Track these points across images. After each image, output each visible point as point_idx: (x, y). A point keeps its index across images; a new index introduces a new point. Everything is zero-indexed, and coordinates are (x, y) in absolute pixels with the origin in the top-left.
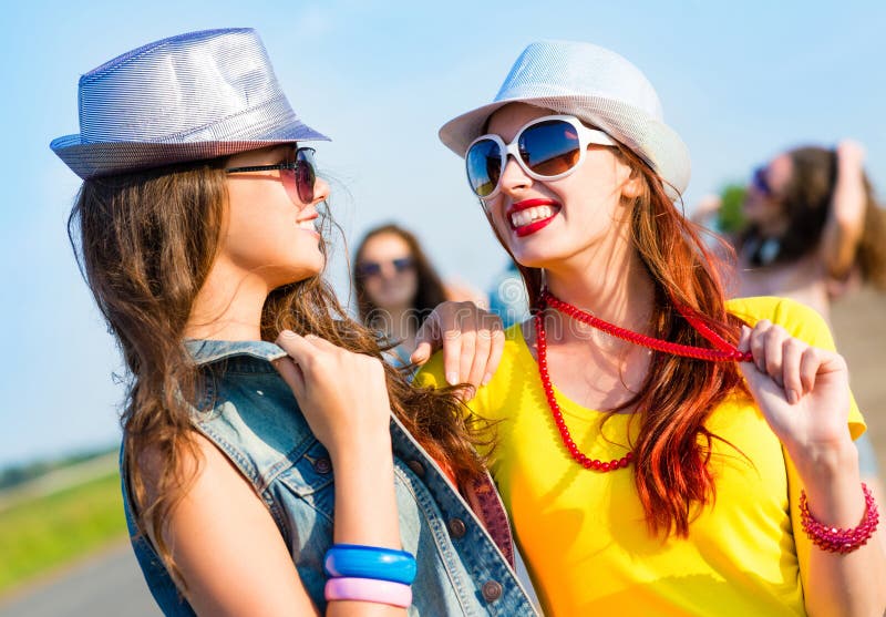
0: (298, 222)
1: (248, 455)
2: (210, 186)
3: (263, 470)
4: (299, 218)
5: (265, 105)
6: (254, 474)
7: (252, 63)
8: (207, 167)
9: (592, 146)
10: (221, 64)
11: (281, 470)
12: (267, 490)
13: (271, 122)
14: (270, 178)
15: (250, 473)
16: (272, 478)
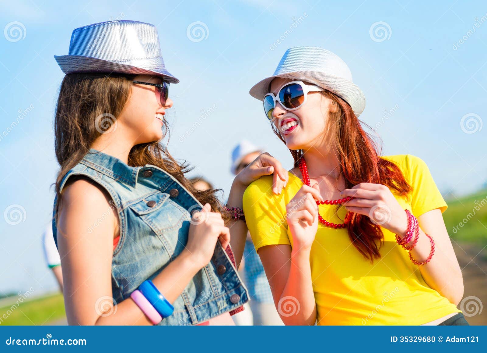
0: (157, 113)
1: (118, 194)
2: (125, 85)
3: (124, 202)
4: (158, 112)
5: (155, 58)
6: (119, 203)
7: (152, 39)
8: (124, 78)
9: (310, 93)
10: (140, 36)
11: (131, 204)
12: (123, 211)
13: (156, 66)
14: (150, 90)
15: (117, 202)
16: (127, 206)
